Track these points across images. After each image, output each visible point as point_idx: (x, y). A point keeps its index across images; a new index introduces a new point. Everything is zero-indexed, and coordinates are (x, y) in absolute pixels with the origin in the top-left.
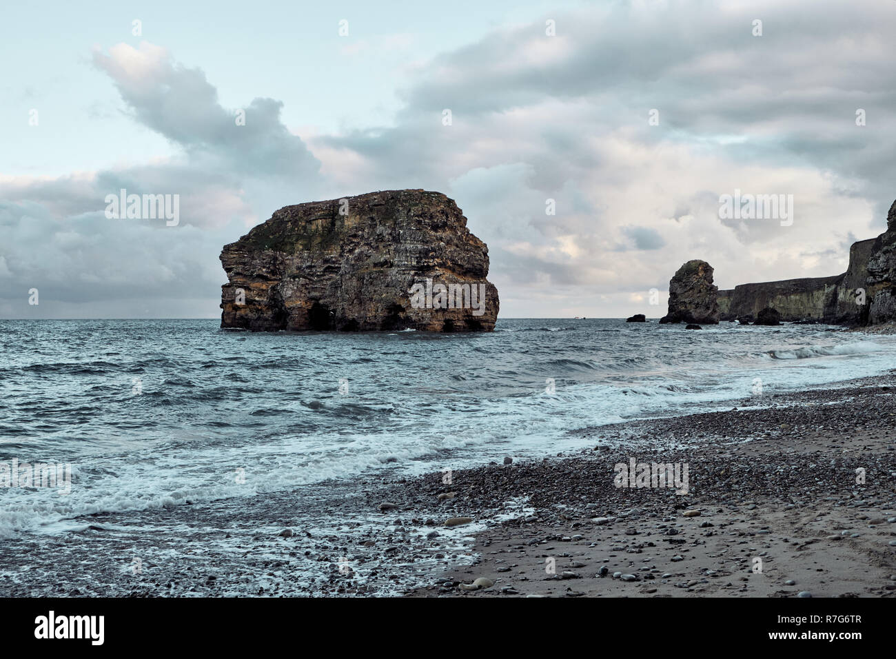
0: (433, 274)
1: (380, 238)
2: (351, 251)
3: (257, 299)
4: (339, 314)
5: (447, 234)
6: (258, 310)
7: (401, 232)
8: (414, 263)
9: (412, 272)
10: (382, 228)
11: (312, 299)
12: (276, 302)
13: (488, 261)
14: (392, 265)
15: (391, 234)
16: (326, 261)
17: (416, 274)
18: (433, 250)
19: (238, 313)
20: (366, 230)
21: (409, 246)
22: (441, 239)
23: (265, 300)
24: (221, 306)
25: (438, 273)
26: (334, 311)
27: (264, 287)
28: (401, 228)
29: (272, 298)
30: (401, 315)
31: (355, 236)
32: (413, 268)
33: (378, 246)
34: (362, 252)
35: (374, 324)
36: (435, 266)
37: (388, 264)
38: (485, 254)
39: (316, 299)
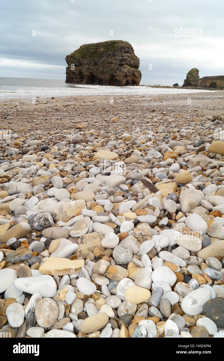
0: (124, 66)
1: (110, 55)
2: (101, 59)
3: (75, 72)
4: (97, 77)
5: (129, 55)
6: (76, 75)
7: (116, 53)
8: (119, 63)
9: (118, 66)
10: (110, 52)
11: (90, 72)
12: (81, 73)
13: (139, 64)
14: (113, 63)
15: (113, 54)
16: (94, 61)
17: (119, 66)
18: (125, 59)
19: (70, 76)
20: (106, 53)
21: (118, 58)
22: (127, 56)
23: (78, 72)
24: (66, 74)
25: (125, 66)
26: (96, 76)
27: (77, 69)
28: (116, 52)
29: (80, 72)
30: (115, 78)
31: (102, 54)
32: (118, 64)
33: (109, 58)
34: (105, 59)
35: (107, 80)
36: (124, 64)
37: (111, 63)
38: (139, 61)
39: (91, 72)
